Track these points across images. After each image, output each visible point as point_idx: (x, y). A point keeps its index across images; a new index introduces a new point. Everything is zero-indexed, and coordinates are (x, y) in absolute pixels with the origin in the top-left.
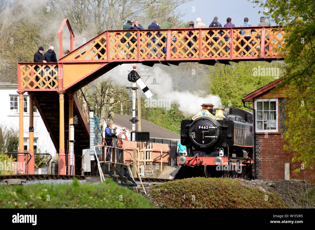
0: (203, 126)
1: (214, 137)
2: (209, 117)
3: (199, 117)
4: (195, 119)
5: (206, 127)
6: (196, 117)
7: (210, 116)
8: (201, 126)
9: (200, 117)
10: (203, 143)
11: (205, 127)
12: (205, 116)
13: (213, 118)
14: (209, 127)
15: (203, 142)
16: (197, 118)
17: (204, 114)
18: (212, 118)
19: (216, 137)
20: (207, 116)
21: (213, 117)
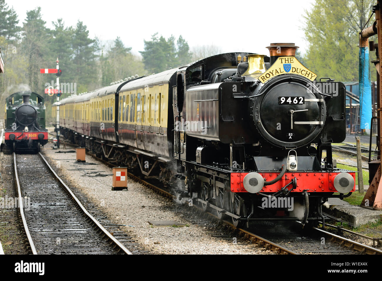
0: (290, 98)
1: (317, 123)
2: (300, 74)
3: (275, 75)
4: (268, 79)
5: (299, 100)
6: (268, 76)
7: (303, 72)
8: (287, 98)
9: (277, 74)
10: (290, 138)
11: (295, 100)
12: (290, 72)
13: (309, 78)
14: (306, 100)
15: (290, 135)
16: (272, 77)
17: (287, 67)
18: (306, 77)
19: (322, 123)
20: (295, 73)
21: (310, 75)
